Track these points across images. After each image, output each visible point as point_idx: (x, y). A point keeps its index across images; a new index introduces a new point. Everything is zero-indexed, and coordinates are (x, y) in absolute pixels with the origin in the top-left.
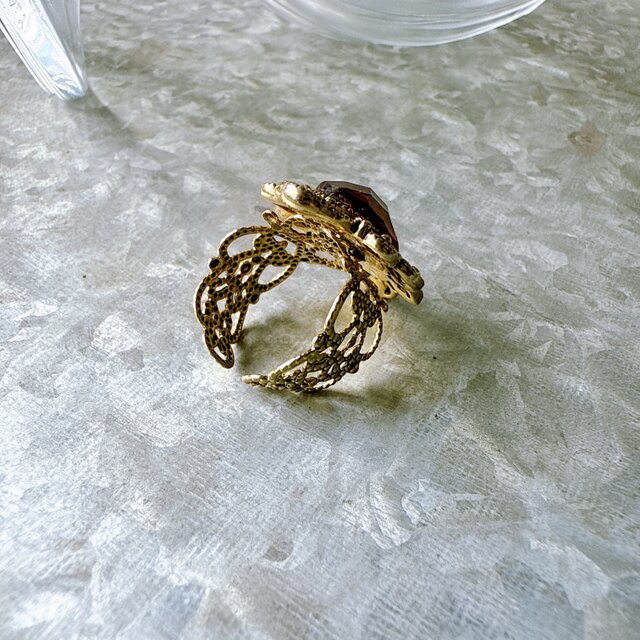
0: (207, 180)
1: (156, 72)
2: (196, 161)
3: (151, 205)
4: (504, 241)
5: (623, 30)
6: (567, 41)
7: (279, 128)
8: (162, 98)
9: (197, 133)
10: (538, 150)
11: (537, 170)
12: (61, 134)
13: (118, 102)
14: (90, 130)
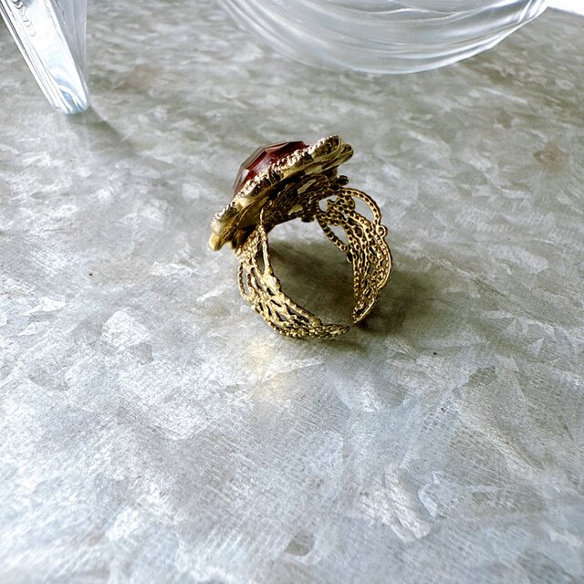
0: (204, 187)
1: (151, 93)
2: (193, 170)
3: (153, 209)
4: (487, 246)
6: (522, 74)
8: (158, 115)
9: (193, 146)
10: (508, 166)
11: (509, 184)
12: (64, 145)
13: (117, 117)
14: (91, 141)
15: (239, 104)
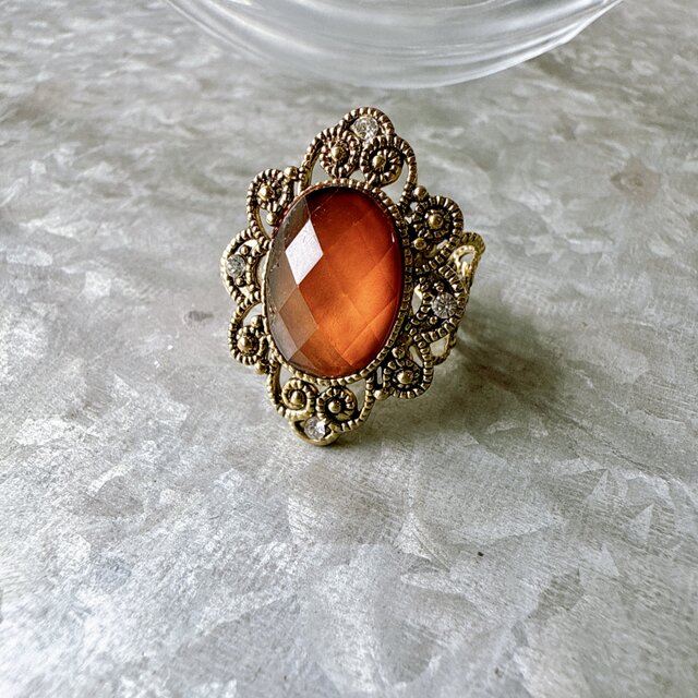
0: (119, 275)
5: (650, 40)
6: (585, 56)
7: (223, 192)
8: (60, 160)
9: (108, 206)
10: (576, 201)
11: (579, 230)
15: (181, 132)
